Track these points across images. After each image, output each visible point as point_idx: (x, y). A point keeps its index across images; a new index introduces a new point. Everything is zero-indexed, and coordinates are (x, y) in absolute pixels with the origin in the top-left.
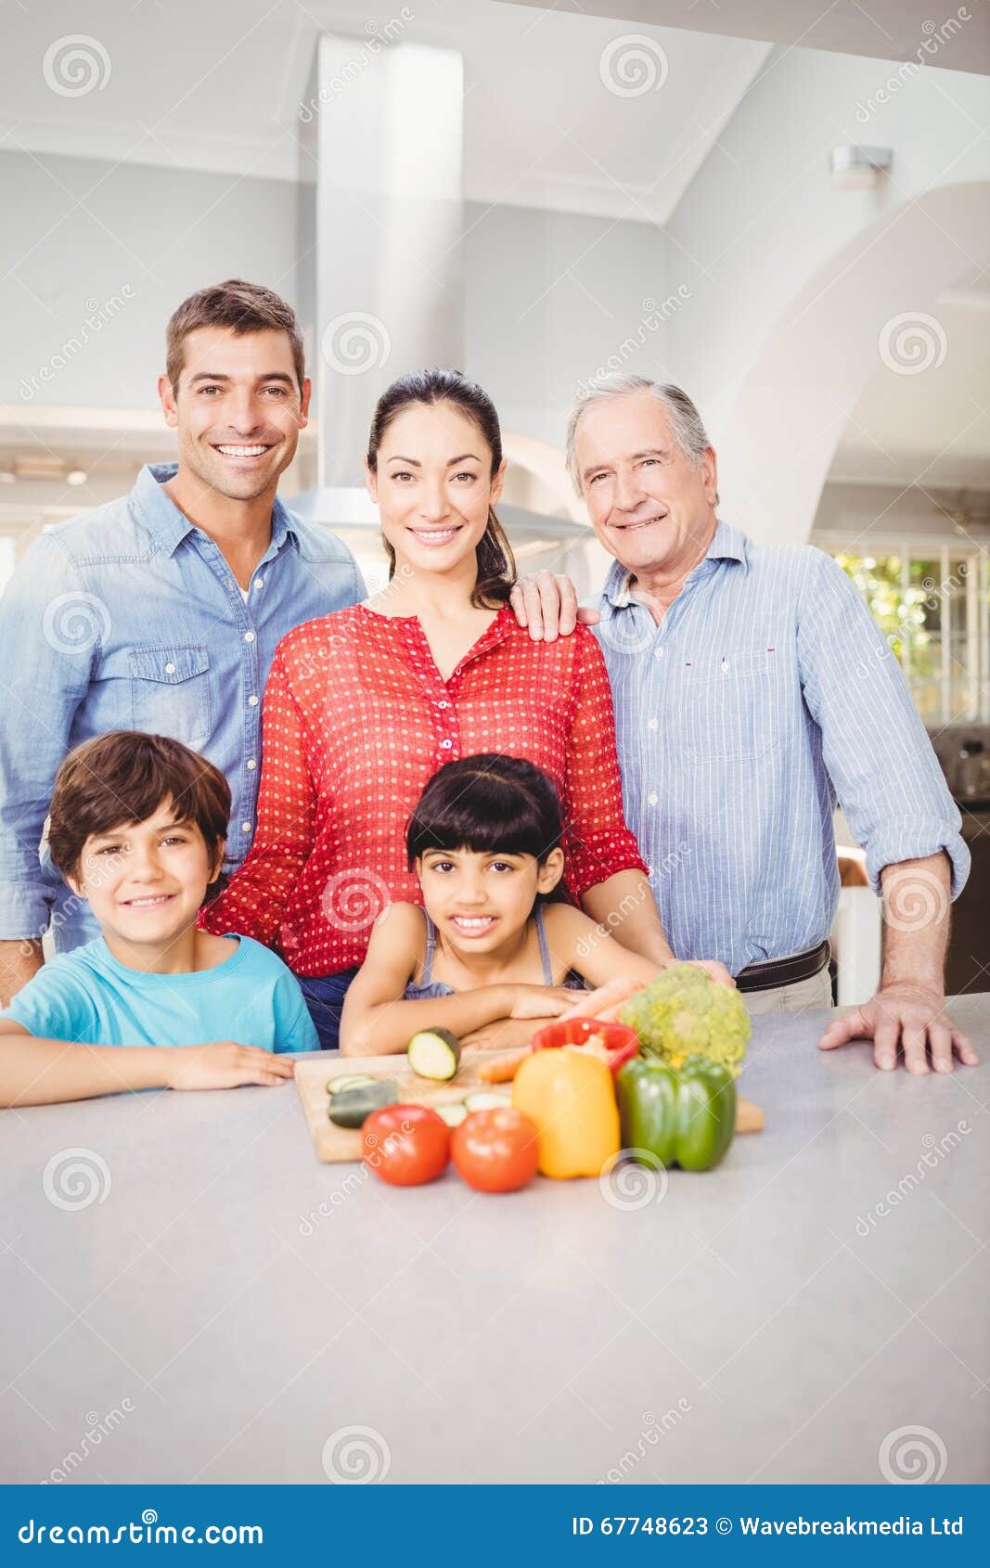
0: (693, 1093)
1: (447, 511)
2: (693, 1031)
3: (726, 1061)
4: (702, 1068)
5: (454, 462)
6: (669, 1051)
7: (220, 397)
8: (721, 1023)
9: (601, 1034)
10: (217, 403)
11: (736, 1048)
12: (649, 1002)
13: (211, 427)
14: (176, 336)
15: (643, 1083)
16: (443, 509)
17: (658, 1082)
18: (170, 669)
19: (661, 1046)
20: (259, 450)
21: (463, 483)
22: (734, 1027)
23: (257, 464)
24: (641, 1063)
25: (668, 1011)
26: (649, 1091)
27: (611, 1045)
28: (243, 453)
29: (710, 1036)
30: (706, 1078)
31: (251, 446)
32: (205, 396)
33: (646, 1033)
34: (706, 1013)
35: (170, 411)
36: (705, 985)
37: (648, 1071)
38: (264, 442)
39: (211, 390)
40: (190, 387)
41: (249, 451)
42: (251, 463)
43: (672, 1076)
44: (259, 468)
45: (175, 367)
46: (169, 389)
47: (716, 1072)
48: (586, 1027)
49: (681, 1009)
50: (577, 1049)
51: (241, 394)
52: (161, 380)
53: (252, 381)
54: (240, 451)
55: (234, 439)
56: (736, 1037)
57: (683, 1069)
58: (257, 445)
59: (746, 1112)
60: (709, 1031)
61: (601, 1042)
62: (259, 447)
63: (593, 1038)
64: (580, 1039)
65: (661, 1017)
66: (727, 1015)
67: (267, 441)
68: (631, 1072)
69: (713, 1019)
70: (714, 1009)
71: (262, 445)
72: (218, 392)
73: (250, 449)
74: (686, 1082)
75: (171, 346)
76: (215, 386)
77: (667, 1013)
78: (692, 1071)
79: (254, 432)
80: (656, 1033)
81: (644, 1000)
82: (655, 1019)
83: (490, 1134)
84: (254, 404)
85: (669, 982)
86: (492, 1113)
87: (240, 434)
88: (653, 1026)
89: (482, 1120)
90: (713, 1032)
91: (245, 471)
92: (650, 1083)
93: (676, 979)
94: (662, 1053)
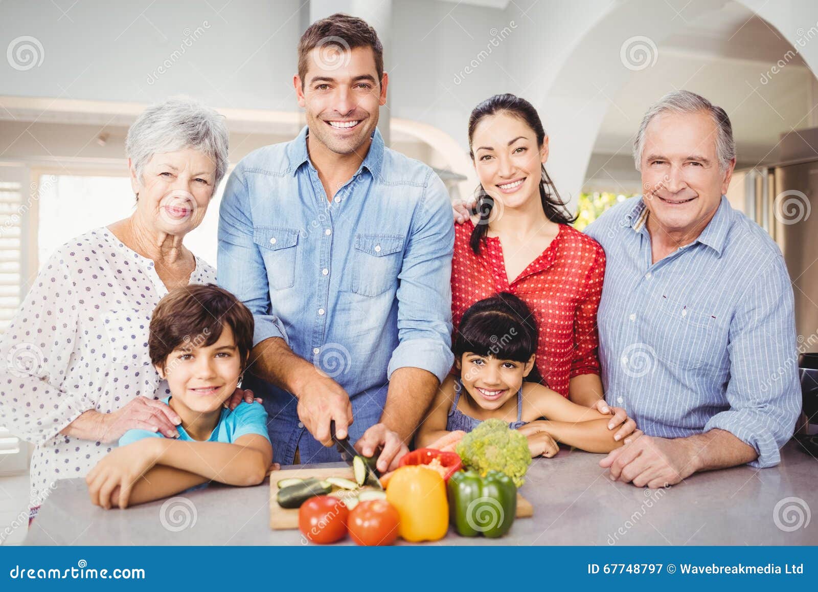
0: (490, 493)
1: (514, 171)
2: (496, 457)
3: (515, 476)
4: (497, 477)
5: (511, 143)
6: (482, 468)
7: (329, 91)
8: (513, 453)
9: (438, 458)
10: (328, 95)
11: (521, 468)
12: (472, 440)
13: (324, 110)
14: (302, 51)
15: (462, 486)
16: (511, 169)
17: (470, 485)
18: (273, 241)
19: (478, 466)
20: (352, 124)
21: (520, 153)
22: (521, 456)
23: (352, 133)
24: (461, 474)
25: (483, 445)
26: (465, 490)
27: (444, 464)
28: (343, 126)
29: (506, 461)
30: (498, 483)
31: (349, 122)
32: (320, 90)
33: (470, 458)
34: (504, 447)
35: (301, 97)
36: (505, 432)
37: (465, 479)
38: (357, 119)
39: (323, 87)
40: (311, 85)
41: (347, 125)
42: (347, 132)
43: (479, 481)
44: (353, 135)
45: (303, 70)
46: (300, 84)
47: (505, 480)
48: (429, 454)
49: (490, 444)
50: (423, 466)
51: (342, 89)
52: (295, 78)
53: (348, 81)
54: (342, 125)
55: (337, 117)
56: (521, 462)
57: (486, 478)
58: (353, 121)
59: (522, 505)
60: (506, 458)
61: (439, 463)
62: (354, 122)
63: (434, 460)
64: (426, 460)
65: (479, 449)
66: (517, 448)
67: (360, 118)
68: (456, 479)
69: (508, 451)
70: (510, 445)
71: (355, 121)
72: (328, 88)
73: (348, 123)
74: (486, 485)
75: (300, 57)
76: (326, 84)
77: (482, 446)
78: (491, 479)
79: (350, 114)
80: (475, 458)
81: (470, 438)
82: (475, 449)
83: (368, 515)
84: (349, 96)
85: (484, 429)
86: (372, 503)
87: (341, 115)
88: (473, 454)
89: (366, 506)
90: (508, 458)
91: (344, 137)
92: (466, 485)
93: (488, 427)
94: (478, 469)
